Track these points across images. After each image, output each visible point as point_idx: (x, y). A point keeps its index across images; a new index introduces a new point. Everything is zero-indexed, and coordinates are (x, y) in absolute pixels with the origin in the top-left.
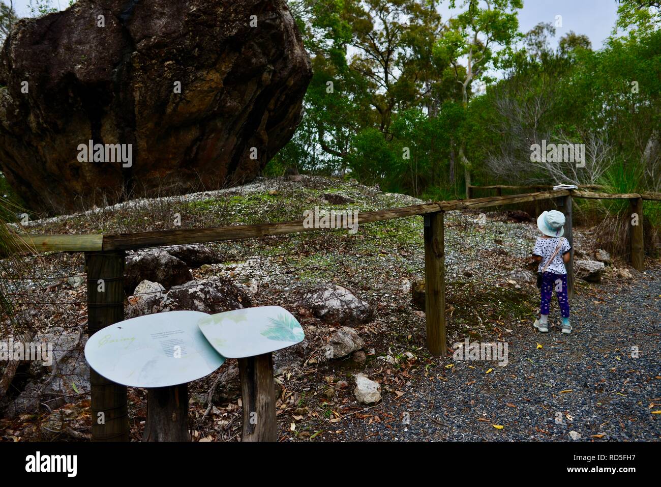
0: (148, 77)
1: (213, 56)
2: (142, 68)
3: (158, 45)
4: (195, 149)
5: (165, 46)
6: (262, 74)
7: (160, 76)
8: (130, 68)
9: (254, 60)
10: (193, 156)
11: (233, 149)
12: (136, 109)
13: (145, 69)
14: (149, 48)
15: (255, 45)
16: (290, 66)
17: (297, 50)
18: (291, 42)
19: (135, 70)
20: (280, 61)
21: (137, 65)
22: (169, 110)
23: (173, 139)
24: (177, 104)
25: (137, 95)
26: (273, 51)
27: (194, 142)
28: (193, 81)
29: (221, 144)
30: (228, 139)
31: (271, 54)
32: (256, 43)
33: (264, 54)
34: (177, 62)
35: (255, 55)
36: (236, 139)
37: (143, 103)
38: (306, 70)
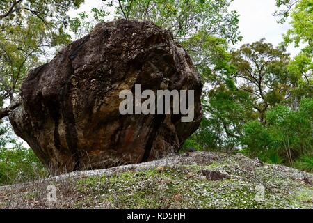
0: (81, 91)
1: (122, 73)
2: (77, 85)
3: (87, 70)
4: (117, 136)
5: (91, 70)
6: (160, 84)
7: (88, 89)
8: (70, 86)
9: (152, 75)
10: (116, 141)
11: (147, 135)
12: (74, 111)
13: (79, 85)
14: (81, 72)
15: (152, 65)
16: (183, 79)
17: (188, 69)
18: (182, 64)
19: (73, 86)
20: (174, 75)
21: (74, 84)
22: (95, 111)
23: (102, 130)
24: (100, 106)
25: (74, 102)
26: (167, 68)
27: (116, 131)
28: (109, 91)
29: (137, 132)
30: (141, 129)
31: (166, 70)
32: (153, 64)
33: (160, 70)
34: (99, 79)
35: (152, 71)
36: (148, 129)
37: (78, 107)
38: (196, 82)
